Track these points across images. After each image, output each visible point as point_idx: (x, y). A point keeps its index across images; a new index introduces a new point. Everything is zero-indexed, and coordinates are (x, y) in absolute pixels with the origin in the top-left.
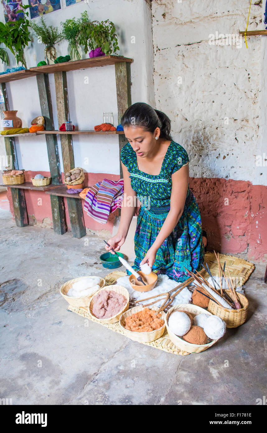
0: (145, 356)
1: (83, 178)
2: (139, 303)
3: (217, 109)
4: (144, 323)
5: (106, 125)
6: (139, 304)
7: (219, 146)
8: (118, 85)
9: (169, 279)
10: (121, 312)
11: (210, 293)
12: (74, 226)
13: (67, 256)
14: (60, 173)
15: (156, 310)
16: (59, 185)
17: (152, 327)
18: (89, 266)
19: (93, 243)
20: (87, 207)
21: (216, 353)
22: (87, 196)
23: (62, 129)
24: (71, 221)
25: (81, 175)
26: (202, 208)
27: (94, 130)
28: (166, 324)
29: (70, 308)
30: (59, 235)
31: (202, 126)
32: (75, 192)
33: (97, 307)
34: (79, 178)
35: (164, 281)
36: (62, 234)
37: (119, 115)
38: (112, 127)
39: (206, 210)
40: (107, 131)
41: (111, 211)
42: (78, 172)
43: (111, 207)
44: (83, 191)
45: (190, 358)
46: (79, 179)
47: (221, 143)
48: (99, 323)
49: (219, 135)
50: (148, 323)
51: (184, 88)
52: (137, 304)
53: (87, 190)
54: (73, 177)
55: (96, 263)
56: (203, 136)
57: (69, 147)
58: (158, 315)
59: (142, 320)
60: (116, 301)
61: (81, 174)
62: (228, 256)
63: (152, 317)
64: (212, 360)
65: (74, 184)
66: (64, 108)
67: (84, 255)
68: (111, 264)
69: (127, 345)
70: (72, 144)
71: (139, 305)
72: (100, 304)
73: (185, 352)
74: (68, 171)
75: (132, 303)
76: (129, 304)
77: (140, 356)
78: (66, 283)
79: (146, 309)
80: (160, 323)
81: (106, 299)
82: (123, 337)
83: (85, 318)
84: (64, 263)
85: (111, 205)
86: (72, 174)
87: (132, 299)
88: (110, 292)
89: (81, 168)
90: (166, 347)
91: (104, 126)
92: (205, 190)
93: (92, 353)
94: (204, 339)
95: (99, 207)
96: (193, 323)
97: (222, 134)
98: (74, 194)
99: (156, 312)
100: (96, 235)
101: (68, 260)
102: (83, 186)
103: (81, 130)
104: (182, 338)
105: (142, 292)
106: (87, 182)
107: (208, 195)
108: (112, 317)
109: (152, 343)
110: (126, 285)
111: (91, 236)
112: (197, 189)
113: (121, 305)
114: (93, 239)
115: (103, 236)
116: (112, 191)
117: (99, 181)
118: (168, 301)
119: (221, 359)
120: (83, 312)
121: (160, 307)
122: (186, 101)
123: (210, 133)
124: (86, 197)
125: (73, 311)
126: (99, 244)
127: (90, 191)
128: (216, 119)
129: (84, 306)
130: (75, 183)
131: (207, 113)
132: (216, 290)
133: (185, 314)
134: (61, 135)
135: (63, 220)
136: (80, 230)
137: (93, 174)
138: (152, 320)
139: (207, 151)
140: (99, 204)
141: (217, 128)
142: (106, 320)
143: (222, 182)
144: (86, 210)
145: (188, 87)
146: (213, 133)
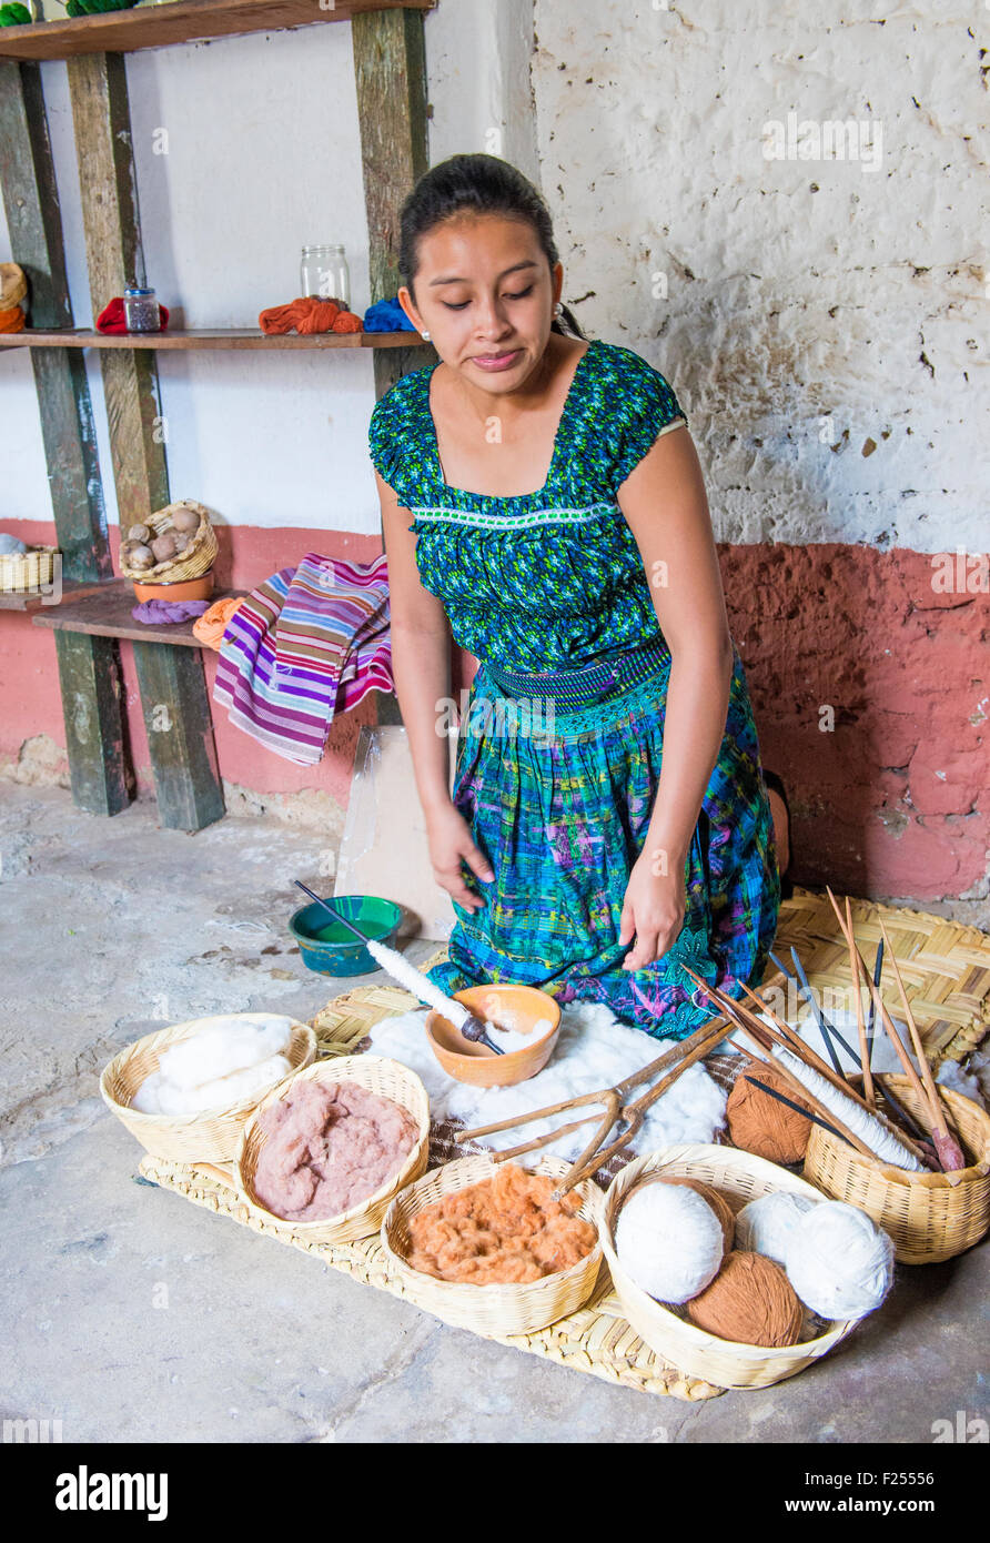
0: (504, 1402)
1: (211, 552)
2: (478, 1140)
3: (831, 221)
4: (500, 1241)
5: (315, 307)
6: (478, 1146)
7: (841, 393)
8: (366, 119)
9: (618, 1022)
10: (389, 1185)
11: (811, 1095)
12: (167, 774)
13: (136, 918)
14: (104, 529)
15: (555, 1174)
16: (97, 585)
17: (536, 1260)
18: (239, 963)
19: (256, 855)
20: (230, 688)
21: (850, 1390)
22: (227, 634)
23: (111, 323)
24: (156, 752)
25: (198, 538)
26: (766, 684)
27: (258, 326)
28: (604, 1244)
29: (150, 1167)
30: (98, 819)
31: (763, 302)
32: (175, 615)
33: (275, 1162)
34: (192, 549)
35: (592, 1032)
36: (111, 815)
37: (372, 258)
38: (344, 315)
39: (786, 694)
40: (317, 332)
41: (340, 705)
42: (183, 521)
43: (341, 688)
44: (210, 614)
45: (724, 1415)
46: (190, 557)
47: (851, 381)
48: (285, 1239)
49: (844, 343)
50: (517, 1241)
51: (677, 126)
52: (466, 1147)
53: (231, 607)
54: (161, 548)
55: (272, 951)
56: (765, 348)
57: (141, 405)
58: (566, 1201)
59: (493, 1225)
60: (366, 1132)
61: (200, 533)
62: (898, 911)
63: (537, 1209)
64: (833, 1423)
65: (167, 578)
66: (116, 223)
67: (218, 911)
68: (343, 955)
69: (419, 1349)
70: (154, 394)
71: (474, 1150)
72: (292, 1147)
73: (697, 1382)
74: (137, 517)
75: (442, 1144)
76: (427, 1148)
77: (483, 1405)
78: (132, 1047)
79: (508, 1170)
80: (579, 1237)
81: (321, 1124)
82: (400, 1309)
83: (221, 1217)
84: (121, 950)
85: (340, 677)
86: (160, 531)
87: (441, 1122)
88: (339, 1088)
89: (201, 507)
90: (607, 1356)
91: (305, 309)
92: (782, 602)
93: (252, 1388)
94: (790, 1317)
95: (284, 688)
96: (735, 1237)
97: (855, 337)
98: (170, 626)
99: (555, 1183)
100: (273, 816)
101: (138, 937)
102: (208, 586)
103: (199, 327)
104: (682, 1311)
105: (488, 1088)
106: (230, 569)
107: (795, 623)
108: (350, 1213)
109: (538, 1337)
110: (416, 1053)
111: (249, 821)
112: (744, 596)
113: (391, 1151)
114: (259, 833)
115: (305, 820)
116: (345, 610)
117: (286, 561)
118: (614, 1131)
119: (876, 1417)
120: (212, 1188)
121: (574, 1159)
122: (687, 190)
123: (798, 333)
124: (225, 640)
125: (163, 1183)
126: (286, 858)
127: (243, 610)
128: (825, 270)
129: (214, 1158)
130: (171, 573)
131: (787, 243)
132: (843, 1078)
133: (694, 1194)
134: (105, 353)
135: (118, 745)
136: (196, 793)
137: (255, 533)
138: (538, 1225)
139: (788, 418)
140: (286, 673)
141: (832, 313)
142: (318, 1227)
143: (860, 565)
144: (226, 700)
145: (695, 123)
146: (814, 334)
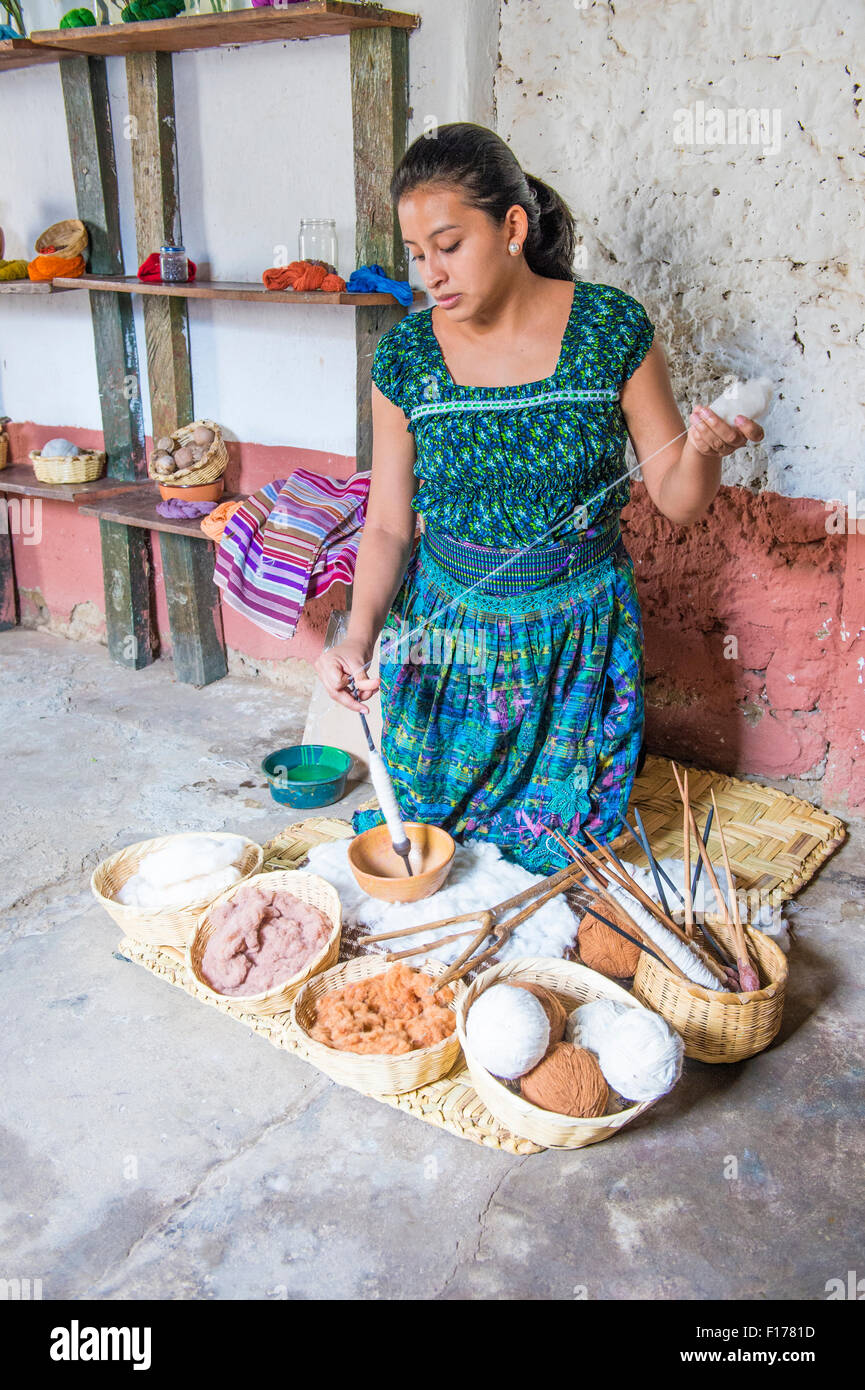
0: (373, 1145)
1: (221, 463)
2: (379, 943)
3: (728, 221)
4: (384, 1022)
5: (307, 269)
6: (379, 948)
7: (729, 362)
8: (358, 117)
9: (502, 858)
10: (304, 972)
11: (636, 924)
12: (182, 639)
13: (145, 752)
14: (141, 439)
15: (436, 973)
16: (134, 484)
17: (409, 1038)
18: (221, 793)
19: (247, 708)
20: (225, 573)
21: (643, 1156)
22: (227, 530)
23: (148, 273)
24: (174, 620)
25: (212, 451)
26: (656, 596)
27: (261, 281)
28: (459, 1031)
29: (127, 946)
30: (127, 671)
31: (671, 283)
32: (189, 512)
33: (219, 948)
34: (205, 460)
35: (481, 864)
36: (138, 669)
37: (358, 231)
38: (331, 277)
39: (672, 605)
40: (309, 290)
41: (311, 592)
42: (202, 437)
43: (313, 578)
44: (216, 513)
45: (542, 1167)
46: (204, 466)
47: (739, 353)
48: (223, 1009)
49: (733, 321)
50: (397, 1023)
51: (609, 135)
52: (370, 948)
53: (232, 508)
54: (181, 457)
55: (248, 785)
56: (670, 321)
57: (173, 340)
58: (440, 994)
59: (382, 1009)
60: (292, 930)
61: (213, 447)
62: (749, 785)
63: (418, 999)
64: (626, 1179)
65: (186, 482)
66: (159, 192)
67: (210, 751)
68: (301, 791)
69: (313, 1100)
70: (185, 332)
71: (376, 950)
72: (232, 938)
73: (524, 1140)
74: (167, 431)
75: (350, 943)
76: (338, 946)
77: (356, 1146)
78: (120, 853)
79: (399, 967)
80: (445, 1023)
81: (256, 921)
82: (304, 1068)
83: (176, 988)
84: (130, 777)
85: (312, 570)
86: (183, 444)
87: (353, 927)
88: (275, 895)
89: (216, 426)
90: (457, 1116)
91: (300, 270)
92: (673, 530)
93: (181, 1120)
94: (597, 1095)
95: (268, 576)
96: (566, 1031)
97: (742, 317)
98: (185, 521)
99: (433, 980)
100: (265, 678)
101: (145, 767)
102: (219, 490)
103: (221, 279)
104: (515, 1086)
105: (393, 903)
106: (239, 477)
107: (682, 548)
108: (271, 992)
109: (406, 1097)
110: (340, 872)
111: (246, 680)
112: (643, 524)
113: (310, 946)
114: (252, 691)
115: (289, 682)
116: (320, 516)
117: (280, 474)
118: (485, 943)
119: (659, 1178)
120: (173, 966)
121: (451, 963)
122: (614, 188)
123: (697, 311)
124: (224, 534)
125: (134, 959)
126: (270, 712)
127: (241, 511)
128: (722, 260)
129: (176, 943)
130: (188, 479)
131: (692, 237)
132: (671, 918)
133: (529, 996)
134: (147, 298)
135: (146, 613)
136: (204, 656)
137: (258, 449)
138: (416, 1011)
139: (686, 380)
140: (269, 564)
141: (725, 296)
142: (246, 1001)
143: (737, 504)
144: (223, 583)
145: (623, 133)
146: (710, 312)
